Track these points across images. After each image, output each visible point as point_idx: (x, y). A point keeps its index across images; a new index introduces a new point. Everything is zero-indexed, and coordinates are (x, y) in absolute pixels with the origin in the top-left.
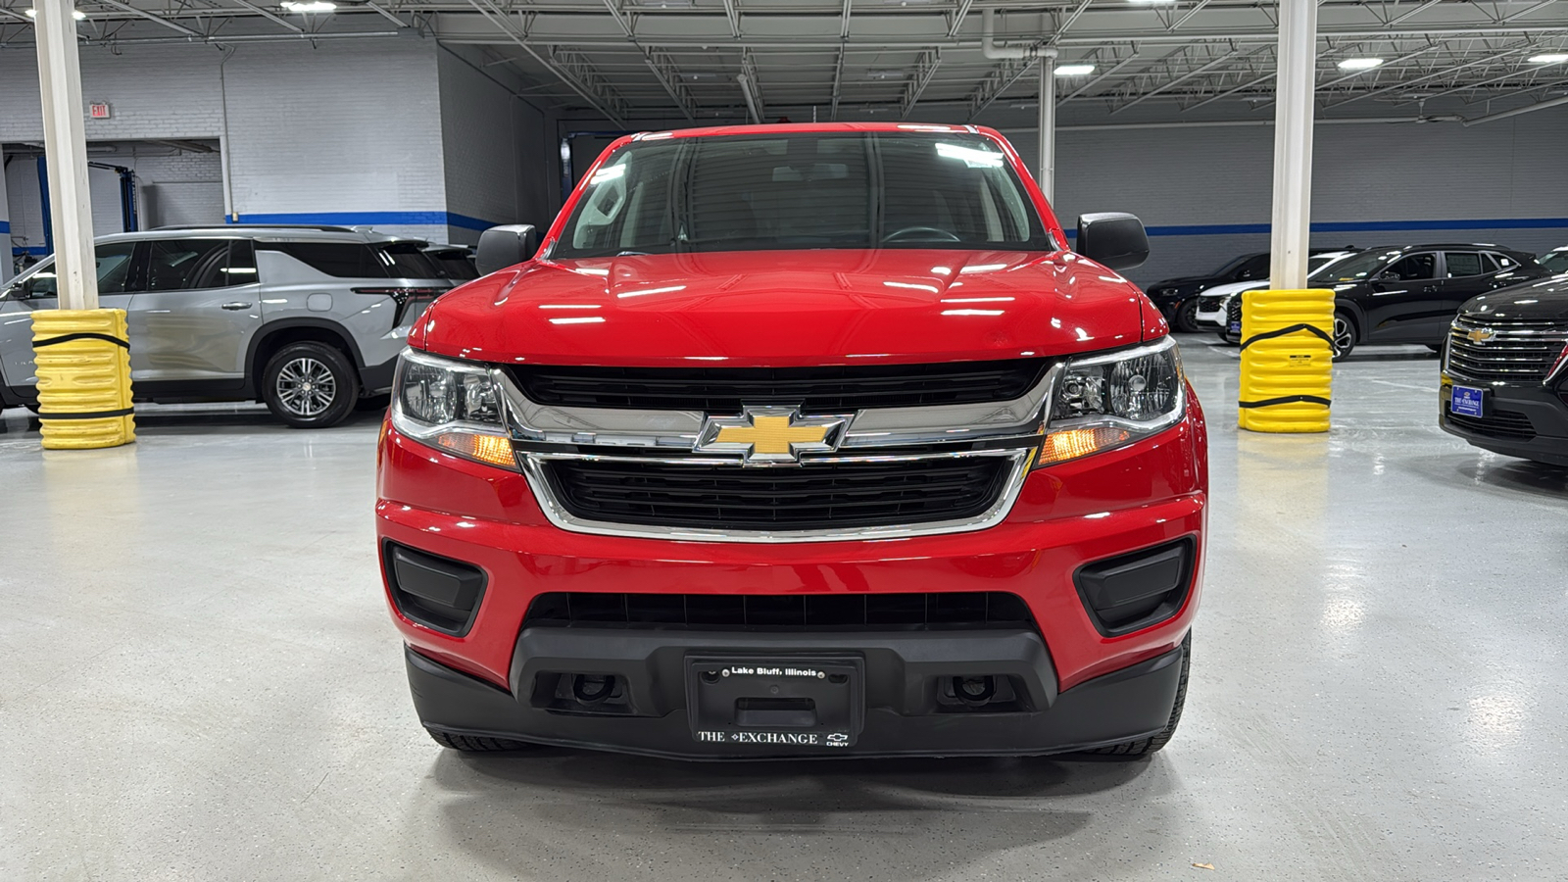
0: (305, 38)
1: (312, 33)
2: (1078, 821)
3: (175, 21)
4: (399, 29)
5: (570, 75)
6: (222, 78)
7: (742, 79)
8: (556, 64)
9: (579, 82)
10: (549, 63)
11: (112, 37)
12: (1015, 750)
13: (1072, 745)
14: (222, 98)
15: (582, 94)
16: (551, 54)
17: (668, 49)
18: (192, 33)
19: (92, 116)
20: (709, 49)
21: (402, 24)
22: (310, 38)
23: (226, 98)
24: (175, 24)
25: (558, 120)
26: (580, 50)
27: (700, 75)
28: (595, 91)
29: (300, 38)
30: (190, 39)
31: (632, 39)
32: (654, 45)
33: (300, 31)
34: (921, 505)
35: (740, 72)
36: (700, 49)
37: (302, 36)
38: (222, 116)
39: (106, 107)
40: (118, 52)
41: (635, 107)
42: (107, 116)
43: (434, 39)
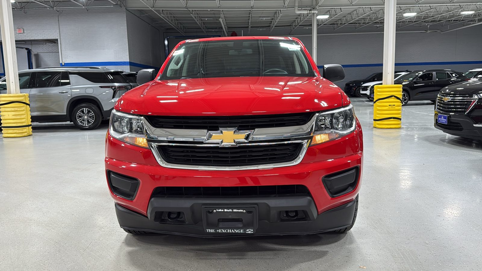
0: (84, 8)
1: (87, 6)
2: (324, 253)
3: (43, 2)
4: (114, 5)
5: (167, 19)
6: (59, 20)
7: (221, 20)
8: (163, 15)
9: (170, 21)
10: (161, 15)
11: (24, 8)
12: (305, 232)
13: (322, 231)
14: (58, 27)
15: (171, 25)
16: (161, 13)
17: (198, 11)
18: (49, 6)
19: (18, 32)
20: (210, 11)
21: (114, 3)
22: (86, 8)
23: (60, 27)
24: (43, 4)
25: (164, 33)
26: (170, 11)
27: (208, 19)
28: (175, 24)
29: (83, 8)
30: (48, 8)
31: (186, 7)
32: (193, 9)
33: (83, 6)
34: (275, 158)
35: (220, 18)
36: (208, 11)
37: (83, 7)
38: (59, 32)
39: (22, 30)
40: (25, 12)
41: (188, 28)
42: (23, 32)
43: (125, 8)
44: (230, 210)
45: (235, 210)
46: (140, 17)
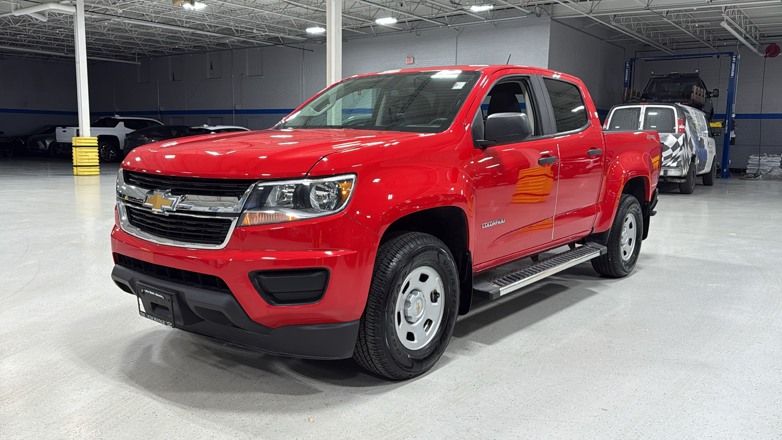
0: (487, 22)
1: (492, 19)
3: (434, 19)
4: (528, 14)
6: (457, 43)
7: (724, 25)
11: (416, 28)
14: (455, 52)
16: (612, 20)
18: (442, 24)
19: (407, 63)
20: (698, 10)
21: (529, 12)
22: (491, 22)
23: (458, 52)
24: (434, 21)
26: (636, 15)
27: (699, 24)
29: (485, 23)
30: (441, 27)
31: (647, 8)
32: (669, 9)
33: (485, 19)
35: (723, 20)
36: (693, 10)
37: (486, 21)
38: (455, 60)
39: (412, 59)
40: (418, 34)
42: (412, 62)
43: (549, 17)
44: (153, 293)
45: (157, 295)
46: (582, 29)
